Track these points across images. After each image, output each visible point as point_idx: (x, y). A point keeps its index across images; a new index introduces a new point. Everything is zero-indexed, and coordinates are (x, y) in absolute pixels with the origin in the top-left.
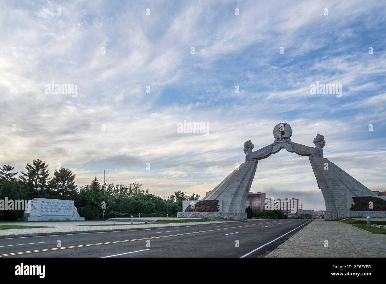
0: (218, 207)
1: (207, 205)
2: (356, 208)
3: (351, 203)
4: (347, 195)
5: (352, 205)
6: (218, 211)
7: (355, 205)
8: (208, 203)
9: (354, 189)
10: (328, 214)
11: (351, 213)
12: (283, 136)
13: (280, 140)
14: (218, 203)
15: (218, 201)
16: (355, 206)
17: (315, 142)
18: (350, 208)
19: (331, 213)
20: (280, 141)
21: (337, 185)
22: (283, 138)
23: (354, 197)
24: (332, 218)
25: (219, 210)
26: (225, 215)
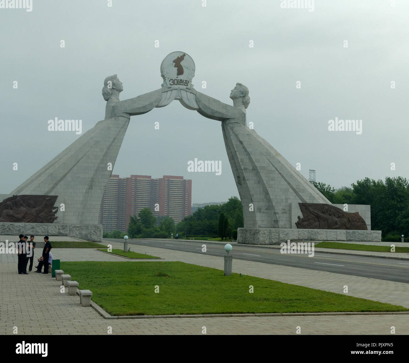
0: (54, 211)
1: (29, 205)
2: (305, 223)
3: (297, 213)
4: (289, 199)
5: (299, 217)
6: (55, 221)
7: (303, 217)
8: (32, 202)
9: (300, 189)
10: (265, 233)
11: (298, 231)
12: (181, 77)
13: (174, 84)
14: (55, 201)
15: (56, 197)
16: (303, 220)
17: (233, 97)
18: (296, 223)
19: (270, 230)
20: (176, 87)
21: (273, 179)
22: (181, 80)
23: (300, 203)
24: (271, 241)
25: (56, 218)
26: (74, 229)
